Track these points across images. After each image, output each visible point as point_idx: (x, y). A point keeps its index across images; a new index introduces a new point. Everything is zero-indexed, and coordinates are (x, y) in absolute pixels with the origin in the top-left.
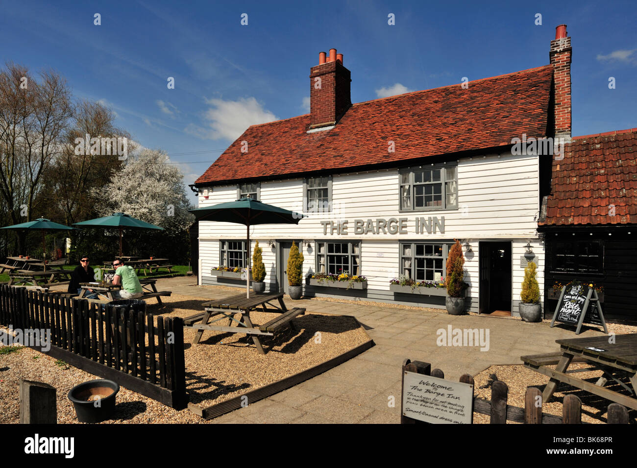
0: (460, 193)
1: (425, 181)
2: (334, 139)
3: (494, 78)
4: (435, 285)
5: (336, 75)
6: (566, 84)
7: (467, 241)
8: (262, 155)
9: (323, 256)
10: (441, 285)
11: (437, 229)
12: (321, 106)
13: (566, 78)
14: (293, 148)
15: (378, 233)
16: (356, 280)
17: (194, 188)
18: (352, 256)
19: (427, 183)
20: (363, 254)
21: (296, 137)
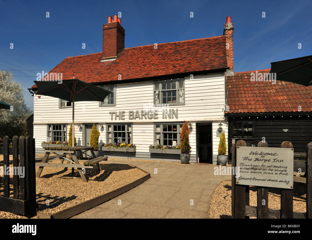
0: (186, 96)
1: (168, 89)
2: (116, 65)
3: (198, 39)
4: (174, 148)
5: (117, 29)
6: (231, 46)
7: (190, 123)
8: (74, 73)
9: (111, 133)
10: (177, 147)
11: (174, 116)
12: (109, 47)
13: (231, 43)
14: (93, 69)
15: (142, 119)
16: (130, 147)
17: (31, 91)
18: (127, 132)
19: (169, 90)
20: (134, 131)
21: (94, 64)
